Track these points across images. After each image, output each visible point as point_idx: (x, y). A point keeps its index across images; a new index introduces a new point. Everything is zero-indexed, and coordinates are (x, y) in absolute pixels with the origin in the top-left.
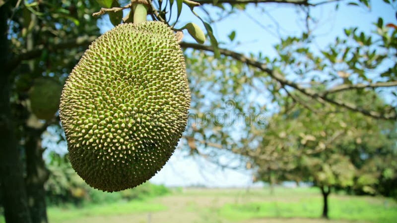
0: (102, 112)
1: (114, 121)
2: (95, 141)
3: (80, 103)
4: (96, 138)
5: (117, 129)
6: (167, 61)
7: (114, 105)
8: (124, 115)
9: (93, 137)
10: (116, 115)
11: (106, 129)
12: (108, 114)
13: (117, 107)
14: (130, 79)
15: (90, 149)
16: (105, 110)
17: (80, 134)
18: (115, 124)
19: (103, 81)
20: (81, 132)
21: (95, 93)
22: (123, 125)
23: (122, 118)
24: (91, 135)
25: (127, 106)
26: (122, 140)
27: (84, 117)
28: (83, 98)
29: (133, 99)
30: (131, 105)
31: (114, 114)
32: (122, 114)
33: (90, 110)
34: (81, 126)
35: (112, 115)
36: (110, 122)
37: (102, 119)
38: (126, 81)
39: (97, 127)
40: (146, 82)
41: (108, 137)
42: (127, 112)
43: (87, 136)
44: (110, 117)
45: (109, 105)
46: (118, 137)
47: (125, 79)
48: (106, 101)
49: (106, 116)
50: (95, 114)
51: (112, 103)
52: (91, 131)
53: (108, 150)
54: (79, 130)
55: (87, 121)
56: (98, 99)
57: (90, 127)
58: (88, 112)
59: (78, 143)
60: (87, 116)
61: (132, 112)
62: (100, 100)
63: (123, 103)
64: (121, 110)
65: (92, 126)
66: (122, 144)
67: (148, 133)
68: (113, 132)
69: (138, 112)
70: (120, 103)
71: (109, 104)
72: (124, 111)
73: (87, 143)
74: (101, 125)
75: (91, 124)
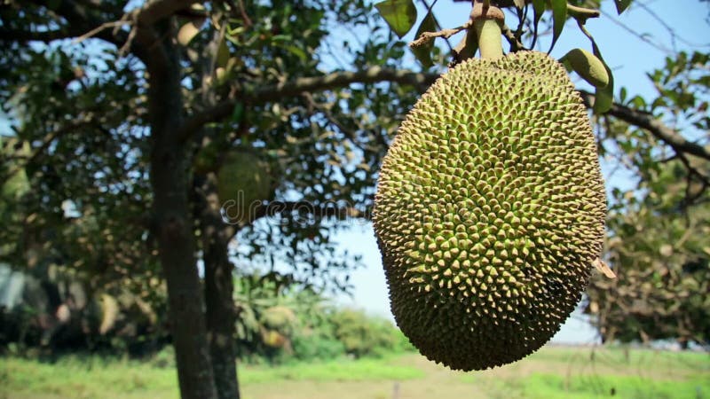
0: (475, 227)
1: (498, 244)
2: (463, 281)
3: (427, 210)
4: (467, 276)
5: (504, 259)
6: (574, 126)
7: (496, 213)
8: (516, 232)
9: (461, 274)
10: (502, 232)
11: (485, 260)
12: (486, 230)
13: (503, 218)
14: (519, 165)
15: (456, 296)
16: (479, 223)
17: (435, 269)
18: (500, 249)
19: (469, 169)
20: (435, 263)
21: (458, 192)
22: (515, 251)
23: (512, 237)
24: (456, 271)
25: (520, 215)
26: (512, 279)
27: (440, 237)
28: (434, 201)
29: (529, 202)
30: (526, 214)
31: (498, 231)
32: (512, 230)
33: (451, 224)
34: (435, 254)
35: (494, 233)
36: (491, 246)
37: (475, 241)
38: (512, 170)
39: (468, 255)
40: (547, 169)
41: (489, 274)
42: (521, 227)
43: (448, 272)
44: (490, 236)
45: (487, 214)
46: (506, 273)
47: (511, 164)
48: (481, 207)
49: (484, 236)
50: (460, 230)
51: (492, 211)
52: (456, 264)
53: (487, 297)
54: (432, 260)
55: (446, 244)
56: (464, 203)
57: (454, 256)
58: (448, 227)
59: (429, 283)
60: (446, 236)
61: (529, 227)
62: (469, 204)
63: (512, 210)
64: (509, 223)
65: (459, 254)
66: (512, 286)
67: (553, 265)
68: (497, 266)
69: (539, 226)
70: (507, 211)
71: (486, 212)
72: (516, 226)
73: (450, 285)
74: (475, 252)
75: (455, 250)
